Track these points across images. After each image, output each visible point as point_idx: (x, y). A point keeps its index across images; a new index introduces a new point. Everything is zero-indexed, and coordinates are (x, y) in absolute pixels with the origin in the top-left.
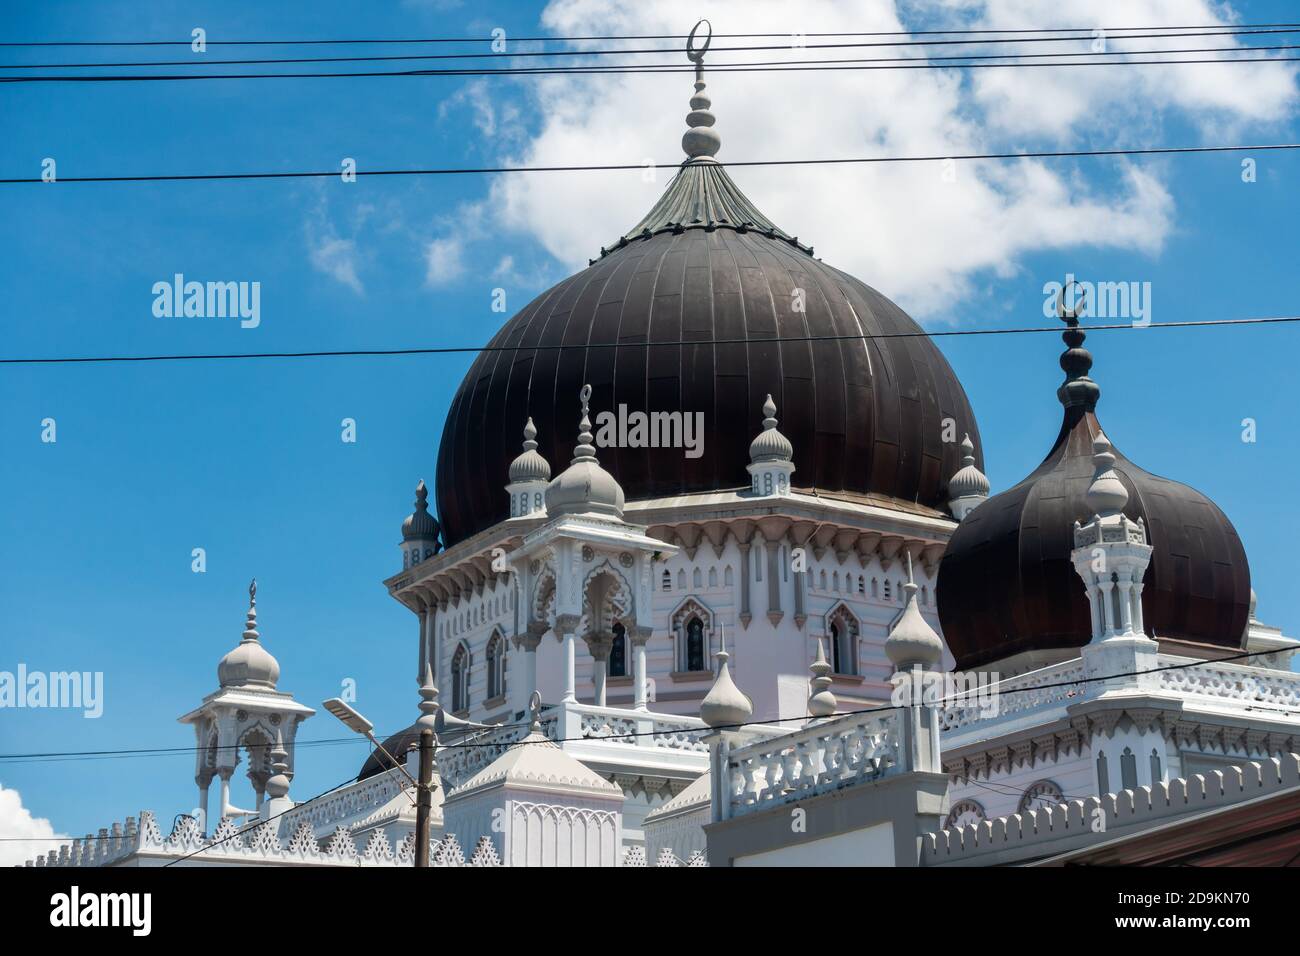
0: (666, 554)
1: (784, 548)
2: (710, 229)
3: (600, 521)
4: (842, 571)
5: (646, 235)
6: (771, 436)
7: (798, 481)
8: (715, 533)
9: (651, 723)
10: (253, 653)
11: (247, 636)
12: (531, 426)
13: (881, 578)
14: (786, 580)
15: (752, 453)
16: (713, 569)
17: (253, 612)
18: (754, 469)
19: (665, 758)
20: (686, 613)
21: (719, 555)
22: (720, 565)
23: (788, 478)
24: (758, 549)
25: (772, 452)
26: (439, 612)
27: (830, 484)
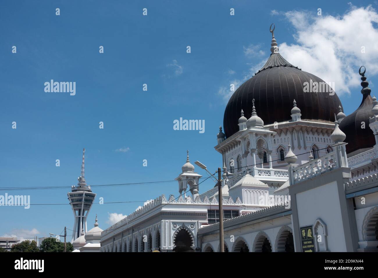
0: (274, 134)
1: (301, 132)
2: (278, 66)
3: (259, 128)
4: (314, 137)
5: (264, 69)
6: (296, 108)
7: (302, 118)
8: (285, 131)
9: (274, 171)
10: (189, 164)
11: (187, 161)
12: (242, 111)
13: (323, 138)
14: (301, 139)
15: (291, 112)
16: (285, 138)
17: (188, 156)
18: (292, 116)
19: (277, 179)
20: (280, 148)
21: (286, 135)
22: (286, 137)
23: (300, 117)
24: (294, 133)
25: (296, 112)
26: (226, 153)
27: (310, 118)
